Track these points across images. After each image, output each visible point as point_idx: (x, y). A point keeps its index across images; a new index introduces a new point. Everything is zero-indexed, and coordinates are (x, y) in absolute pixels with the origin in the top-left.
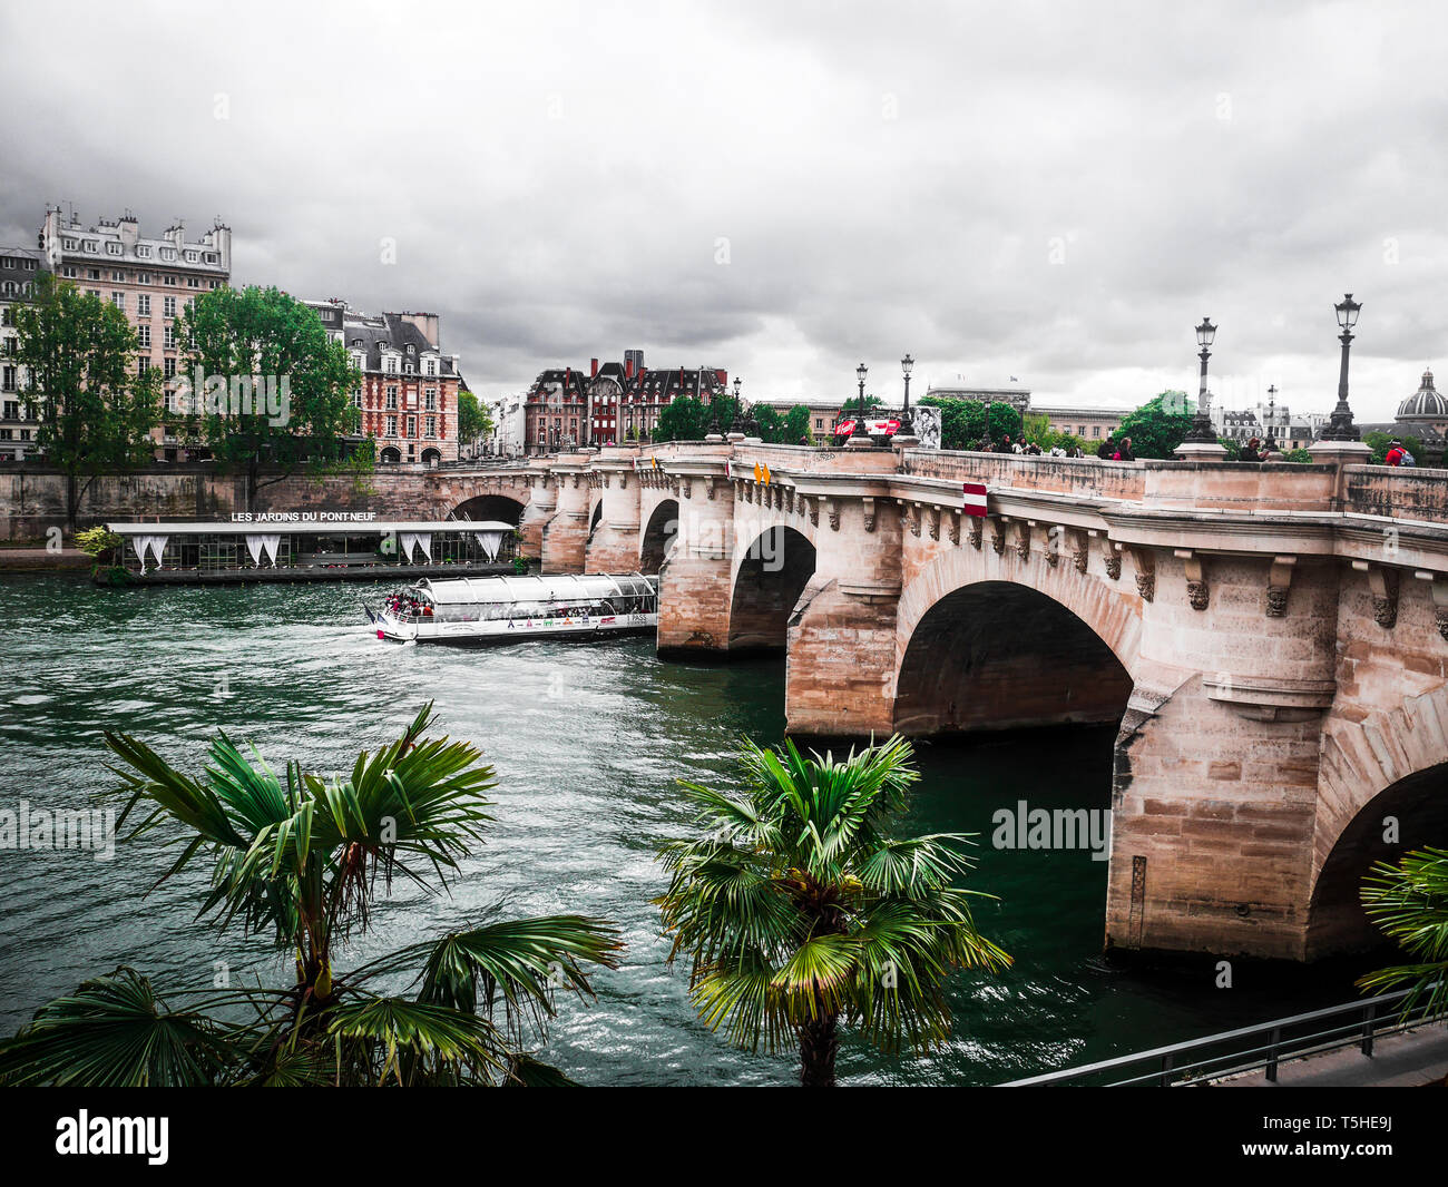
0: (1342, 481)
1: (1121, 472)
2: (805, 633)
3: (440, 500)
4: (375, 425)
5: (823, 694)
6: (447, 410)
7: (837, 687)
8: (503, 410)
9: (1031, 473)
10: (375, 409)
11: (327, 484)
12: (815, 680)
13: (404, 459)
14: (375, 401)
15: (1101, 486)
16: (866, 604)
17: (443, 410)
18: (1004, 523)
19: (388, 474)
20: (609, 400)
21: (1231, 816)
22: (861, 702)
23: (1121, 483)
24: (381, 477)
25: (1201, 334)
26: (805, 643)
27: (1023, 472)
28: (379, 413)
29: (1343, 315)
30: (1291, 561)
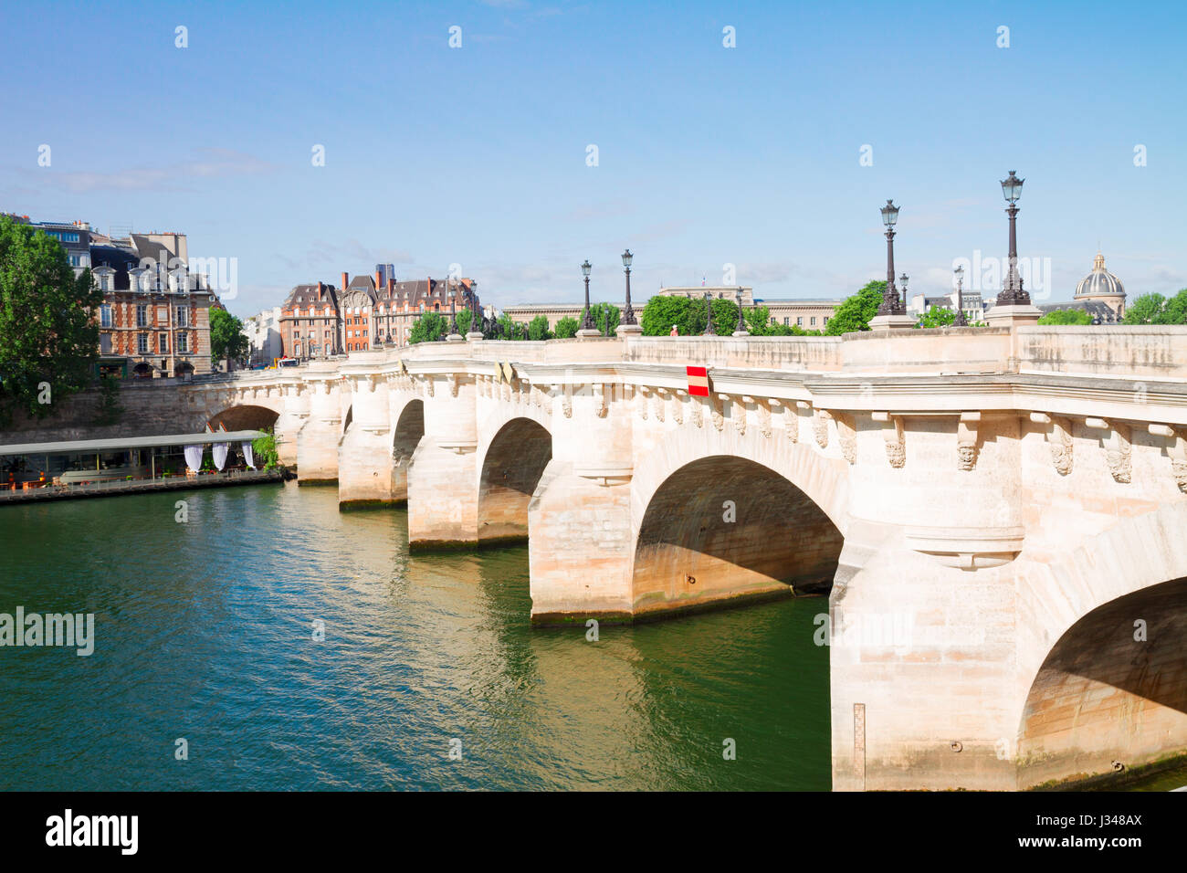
0: (1016, 341)
1: (823, 346)
2: (545, 516)
3: (195, 413)
4: (125, 343)
5: (565, 573)
6: (198, 326)
7: (579, 566)
8: (258, 325)
9: (744, 353)
10: (124, 327)
11: (77, 403)
12: (556, 561)
13: (156, 374)
14: (124, 319)
15: (806, 360)
16: (601, 486)
17: (194, 325)
18: (722, 401)
19: (140, 389)
20: (361, 312)
21: (939, 659)
22: (602, 580)
23: (824, 357)
24: (134, 393)
25: (886, 215)
26: (546, 525)
27: (737, 353)
28: (130, 331)
29: (1008, 190)
30: (976, 416)
